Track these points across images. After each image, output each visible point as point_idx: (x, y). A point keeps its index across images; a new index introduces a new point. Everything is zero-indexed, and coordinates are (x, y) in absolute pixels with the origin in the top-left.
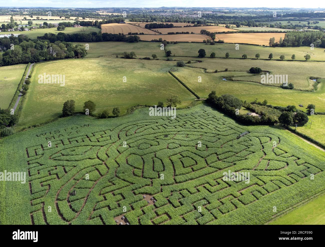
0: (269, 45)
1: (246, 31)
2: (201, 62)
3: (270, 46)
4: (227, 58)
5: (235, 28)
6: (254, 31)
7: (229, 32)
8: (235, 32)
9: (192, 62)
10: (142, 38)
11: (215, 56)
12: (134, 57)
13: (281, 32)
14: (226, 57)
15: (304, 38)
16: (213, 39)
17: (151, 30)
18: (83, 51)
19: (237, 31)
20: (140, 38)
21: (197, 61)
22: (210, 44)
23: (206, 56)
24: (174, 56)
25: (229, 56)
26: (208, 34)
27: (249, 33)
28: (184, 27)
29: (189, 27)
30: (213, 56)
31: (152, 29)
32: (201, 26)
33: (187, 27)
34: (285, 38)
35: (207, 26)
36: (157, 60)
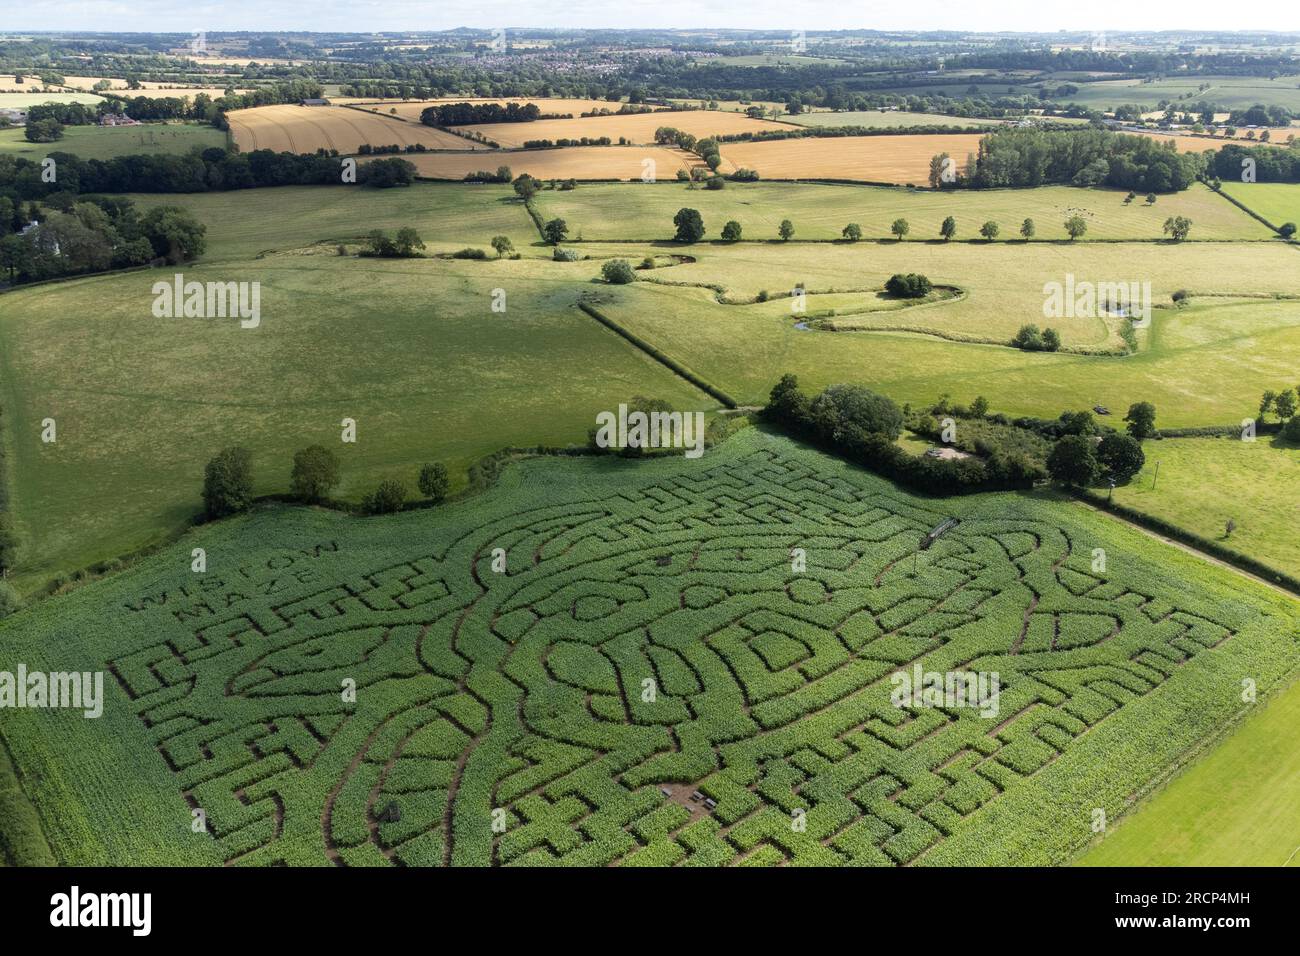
0: (928, 185)
1: (829, 129)
2: (691, 259)
3: (934, 189)
4: (786, 241)
5: (783, 118)
6: (858, 128)
7: (764, 133)
8: (791, 135)
9: (658, 262)
10: (423, 166)
11: (738, 233)
12: (415, 249)
13: (957, 131)
14: (781, 238)
15: (1051, 153)
16: (713, 165)
17: (449, 131)
18: (191, 234)
19: (797, 131)
20: (415, 168)
21: (673, 256)
22: (705, 185)
23: (704, 237)
24: (579, 241)
25: (793, 233)
26: (682, 142)
27: (842, 135)
28: (584, 115)
29: (601, 115)
30: (730, 235)
31: (454, 129)
32: (649, 111)
33: (593, 115)
34: (980, 155)
35: (674, 109)
36: (512, 258)
